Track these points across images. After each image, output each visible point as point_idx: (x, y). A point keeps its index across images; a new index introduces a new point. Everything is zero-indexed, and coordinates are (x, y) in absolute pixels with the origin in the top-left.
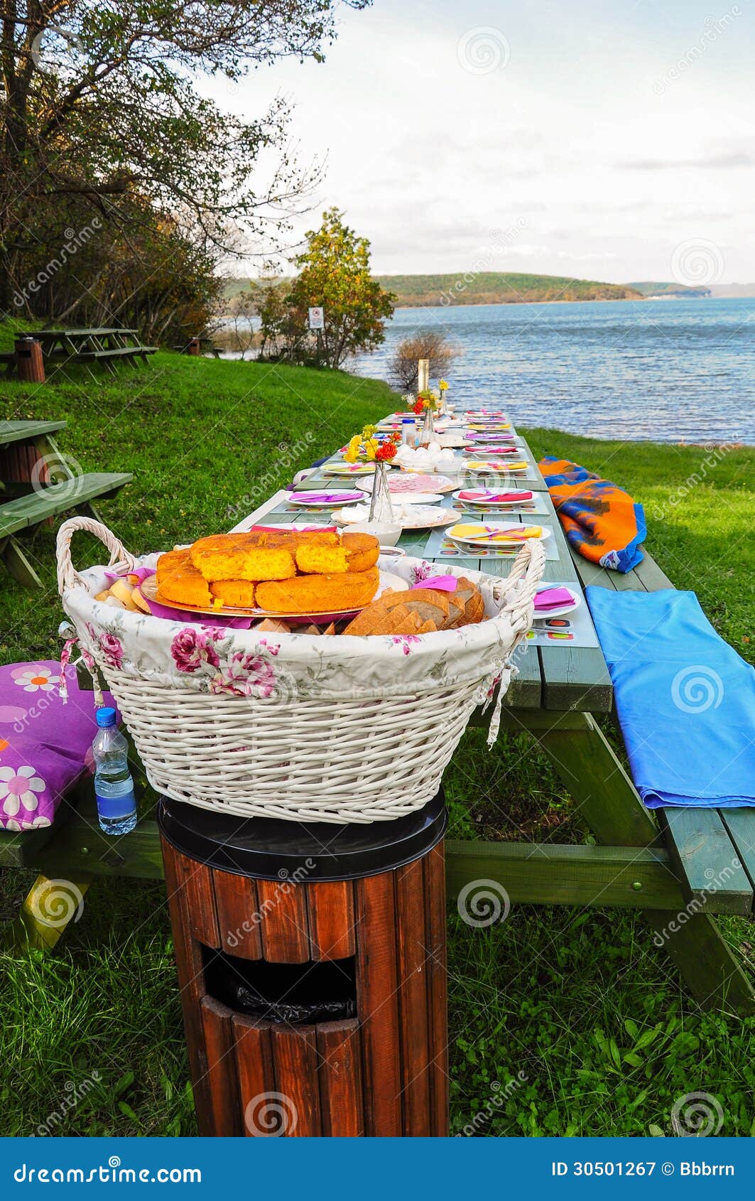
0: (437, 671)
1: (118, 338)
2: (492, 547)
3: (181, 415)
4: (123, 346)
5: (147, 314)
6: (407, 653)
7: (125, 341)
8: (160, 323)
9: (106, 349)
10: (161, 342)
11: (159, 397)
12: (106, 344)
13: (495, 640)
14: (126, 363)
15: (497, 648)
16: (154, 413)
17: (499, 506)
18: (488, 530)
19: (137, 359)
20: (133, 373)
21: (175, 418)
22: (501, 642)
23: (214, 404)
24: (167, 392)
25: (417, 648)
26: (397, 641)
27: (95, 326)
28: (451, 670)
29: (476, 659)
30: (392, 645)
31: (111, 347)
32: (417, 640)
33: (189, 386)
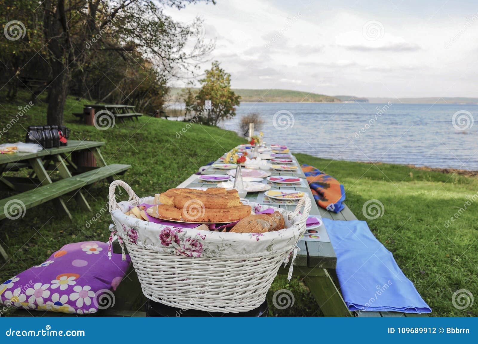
0: (269, 248)
1: (127, 110)
2: (284, 200)
3: (151, 142)
4: (128, 113)
5: (139, 100)
6: (258, 240)
7: (129, 110)
8: (144, 104)
9: (121, 113)
10: (144, 112)
11: (143, 134)
12: (121, 111)
13: (293, 236)
14: (129, 120)
15: (293, 239)
16: (140, 141)
17: (286, 184)
18: (282, 193)
19: (134, 118)
20: (131, 124)
21: (149, 143)
22: (295, 237)
23: (165, 138)
24: (146, 132)
25: (262, 238)
26: (254, 235)
27: (117, 104)
28: (275, 248)
29: (285, 244)
30: (252, 237)
31: (124, 113)
32: (262, 235)
33: (155, 130)
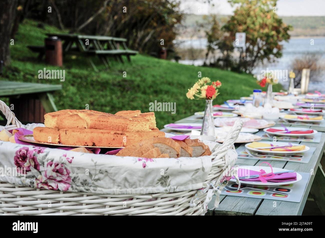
0: (164, 180)
1: (113, 44)
2: (271, 154)
3: (144, 93)
4: (116, 48)
5: (137, 32)
6: (144, 167)
7: (118, 45)
8: (144, 37)
9: (105, 50)
10: (143, 50)
11: (132, 81)
12: (105, 46)
13: (200, 167)
14: (116, 60)
15: (201, 172)
16: (127, 91)
18: (272, 145)
19: (124, 58)
20: (119, 66)
21: (139, 95)
22: (203, 169)
23: (165, 87)
24: (138, 79)
25: (150, 165)
26: (140, 160)
27: (103, 35)
28: (173, 182)
29: (187, 177)
30: (136, 162)
31: (109, 48)
32: (151, 161)
33: (153, 76)
